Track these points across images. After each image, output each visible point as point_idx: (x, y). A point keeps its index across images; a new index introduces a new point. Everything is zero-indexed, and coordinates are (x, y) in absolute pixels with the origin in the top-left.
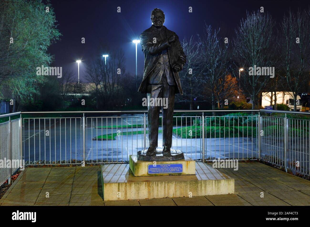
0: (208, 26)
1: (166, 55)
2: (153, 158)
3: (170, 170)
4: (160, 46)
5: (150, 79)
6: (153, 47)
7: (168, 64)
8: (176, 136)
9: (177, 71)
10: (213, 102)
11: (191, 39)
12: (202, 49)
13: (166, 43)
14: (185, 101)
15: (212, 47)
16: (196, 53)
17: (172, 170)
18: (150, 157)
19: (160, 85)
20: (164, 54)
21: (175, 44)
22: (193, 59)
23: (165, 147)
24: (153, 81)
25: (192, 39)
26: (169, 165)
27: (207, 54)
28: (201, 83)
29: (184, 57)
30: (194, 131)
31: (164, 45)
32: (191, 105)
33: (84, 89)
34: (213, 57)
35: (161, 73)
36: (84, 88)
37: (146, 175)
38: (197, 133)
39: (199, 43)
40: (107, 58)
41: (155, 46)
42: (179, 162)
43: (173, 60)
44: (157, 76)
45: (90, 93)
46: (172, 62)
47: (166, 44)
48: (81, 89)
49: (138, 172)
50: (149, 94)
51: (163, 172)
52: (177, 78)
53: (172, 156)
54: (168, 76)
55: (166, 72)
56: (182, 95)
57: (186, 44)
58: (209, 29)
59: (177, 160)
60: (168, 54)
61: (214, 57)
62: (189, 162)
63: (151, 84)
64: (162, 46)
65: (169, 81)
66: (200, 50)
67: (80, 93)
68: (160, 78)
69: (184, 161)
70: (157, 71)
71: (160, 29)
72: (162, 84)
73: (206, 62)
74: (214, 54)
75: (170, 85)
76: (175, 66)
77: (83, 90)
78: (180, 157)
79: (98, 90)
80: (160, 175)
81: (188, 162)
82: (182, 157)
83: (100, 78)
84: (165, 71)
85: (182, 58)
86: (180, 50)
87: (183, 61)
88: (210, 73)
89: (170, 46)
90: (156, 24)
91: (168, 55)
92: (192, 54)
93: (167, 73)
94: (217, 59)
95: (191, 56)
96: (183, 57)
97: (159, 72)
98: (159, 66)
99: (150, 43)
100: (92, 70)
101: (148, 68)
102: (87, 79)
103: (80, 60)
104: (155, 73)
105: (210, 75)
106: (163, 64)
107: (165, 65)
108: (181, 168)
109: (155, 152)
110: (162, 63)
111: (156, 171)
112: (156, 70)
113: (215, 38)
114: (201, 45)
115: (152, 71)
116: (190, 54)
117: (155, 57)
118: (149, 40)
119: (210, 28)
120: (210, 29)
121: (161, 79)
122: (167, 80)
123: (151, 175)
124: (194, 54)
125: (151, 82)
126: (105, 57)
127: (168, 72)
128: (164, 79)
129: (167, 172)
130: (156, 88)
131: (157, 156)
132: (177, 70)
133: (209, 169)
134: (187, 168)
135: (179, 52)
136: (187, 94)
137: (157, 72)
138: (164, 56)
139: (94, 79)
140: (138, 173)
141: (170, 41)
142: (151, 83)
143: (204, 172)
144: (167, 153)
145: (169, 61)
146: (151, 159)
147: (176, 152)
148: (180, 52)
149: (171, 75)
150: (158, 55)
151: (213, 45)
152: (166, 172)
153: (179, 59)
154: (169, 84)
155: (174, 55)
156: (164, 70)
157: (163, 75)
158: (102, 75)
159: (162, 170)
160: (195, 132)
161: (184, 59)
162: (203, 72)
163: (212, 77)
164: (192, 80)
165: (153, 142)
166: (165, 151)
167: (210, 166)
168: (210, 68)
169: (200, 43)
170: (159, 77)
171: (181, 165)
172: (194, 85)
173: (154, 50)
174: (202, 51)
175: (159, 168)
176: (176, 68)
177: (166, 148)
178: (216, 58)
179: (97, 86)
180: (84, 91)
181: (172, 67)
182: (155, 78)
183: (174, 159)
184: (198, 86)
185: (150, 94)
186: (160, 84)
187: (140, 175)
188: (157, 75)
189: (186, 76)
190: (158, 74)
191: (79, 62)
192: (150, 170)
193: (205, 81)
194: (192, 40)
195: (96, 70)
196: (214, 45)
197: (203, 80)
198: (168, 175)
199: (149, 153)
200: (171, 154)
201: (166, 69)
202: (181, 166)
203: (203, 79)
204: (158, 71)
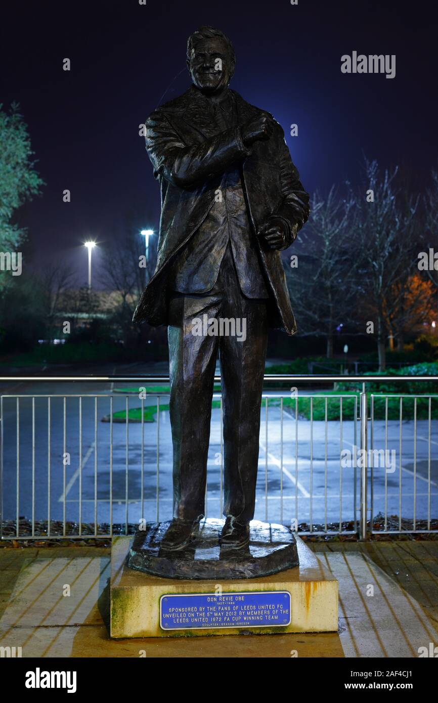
0: (371, 162)
1: (234, 189)
2: (183, 567)
3: (242, 616)
4: (213, 153)
5: (179, 275)
6: (185, 159)
7: (243, 221)
8: (295, 414)
9: (275, 247)
10: (381, 336)
11: (331, 194)
12: (357, 216)
13: (234, 143)
14: (317, 333)
15: (380, 212)
16: (343, 225)
17: (251, 616)
18: (172, 561)
19: (215, 299)
20: (230, 187)
21: (271, 152)
22: (336, 237)
23: (228, 520)
24: (188, 284)
25: (334, 192)
26: (238, 595)
27: (367, 226)
28: (353, 293)
29: (301, 200)
30: (336, 404)
31: (225, 148)
32: (329, 343)
33: (97, 304)
34: (380, 233)
35: (215, 255)
36: (96, 301)
37: (154, 634)
38: (343, 409)
39: (348, 202)
40: (150, 237)
41: (194, 156)
42: (277, 587)
43: (260, 209)
44: (202, 267)
45: (109, 312)
46: (258, 215)
47: (236, 146)
48: (90, 305)
49: (123, 622)
50: (175, 329)
51: (214, 622)
52: (276, 272)
53: (254, 560)
54: (241, 266)
55: (234, 250)
56: (293, 333)
57: (320, 205)
58: (372, 170)
59: (271, 574)
60: (243, 187)
61: (384, 232)
62: (315, 587)
63: (181, 295)
64: (218, 153)
65: (245, 282)
66: (351, 218)
67: (87, 312)
68: (212, 271)
69: (296, 579)
70: (203, 245)
71: (218, 100)
72: (221, 293)
73: (366, 245)
74: (383, 227)
75: (252, 297)
76: (266, 229)
77: (94, 306)
78: (282, 561)
79: (126, 306)
80: (205, 633)
81: (312, 584)
82: (289, 561)
83: (131, 280)
84: (231, 247)
85: (293, 200)
86: (287, 174)
87: (296, 212)
88: (374, 269)
89: (249, 153)
90: (203, 82)
91: (244, 190)
92: (332, 226)
93: (238, 253)
94: (390, 238)
95: (331, 232)
96: (296, 198)
97: (210, 249)
98: (212, 228)
99: (178, 144)
100: (115, 262)
101: (169, 234)
102: (103, 283)
103: (93, 241)
104: (196, 254)
105: (374, 275)
106: (224, 222)
107: (233, 226)
108: (284, 609)
109: (194, 538)
110: (221, 219)
111: (190, 619)
112: (200, 244)
113: (386, 189)
114: (354, 207)
115: (183, 248)
116: (329, 226)
117: (198, 195)
118: (174, 136)
119: (375, 166)
120: (374, 168)
121: (216, 274)
122: (237, 278)
123: (173, 633)
124: (338, 226)
125: (181, 286)
126: (145, 236)
127: (244, 250)
128: (228, 278)
129: (231, 621)
130: (199, 308)
131: (197, 557)
132: (274, 242)
133: (384, 596)
134: (308, 607)
135: (285, 182)
136: (320, 317)
137: (204, 252)
138: (229, 194)
139: (117, 282)
140: (123, 626)
141: (250, 135)
142: (180, 290)
143: (369, 616)
144: (234, 545)
145: (247, 212)
146: (172, 572)
147: (271, 536)
148: (285, 179)
149: (255, 261)
150: (205, 191)
151: (381, 206)
152: (227, 622)
153: (284, 204)
154: (247, 295)
155: (264, 189)
156: (230, 242)
157: (225, 262)
158: (136, 273)
159: (213, 616)
160: (339, 407)
161: (302, 206)
162: (358, 268)
163: (377, 278)
164: (332, 287)
165: (187, 503)
166: (228, 538)
167: (388, 581)
168: (374, 259)
169: (352, 202)
170: (211, 267)
171: (286, 596)
172: (336, 297)
173: (189, 169)
174: (356, 220)
175: (201, 609)
176: (272, 236)
177: (232, 523)
178: (388, 235)
179: (124, 296)
180: (95, 309)
181: (257, 231)
182: (196, 271)
183: (260, 572)
184: (346, 299)
185: (179, 330)
186: (212, 293)
187: (129, 635)
188: (200, 263)
189: (318, 277)
190: (206, 257)
191: (90, 246)
192: (168, 616)
193: (362, 288)
194: (333, 196)
195: (123, 262)
196: (383, 206)
197: (359, 286)
198: (237, 633)
199: (169, 545)
200: (251, 548)
201: (236, 238)
202: (283, 600)
203: (357, 284)
204: (207, 245)
